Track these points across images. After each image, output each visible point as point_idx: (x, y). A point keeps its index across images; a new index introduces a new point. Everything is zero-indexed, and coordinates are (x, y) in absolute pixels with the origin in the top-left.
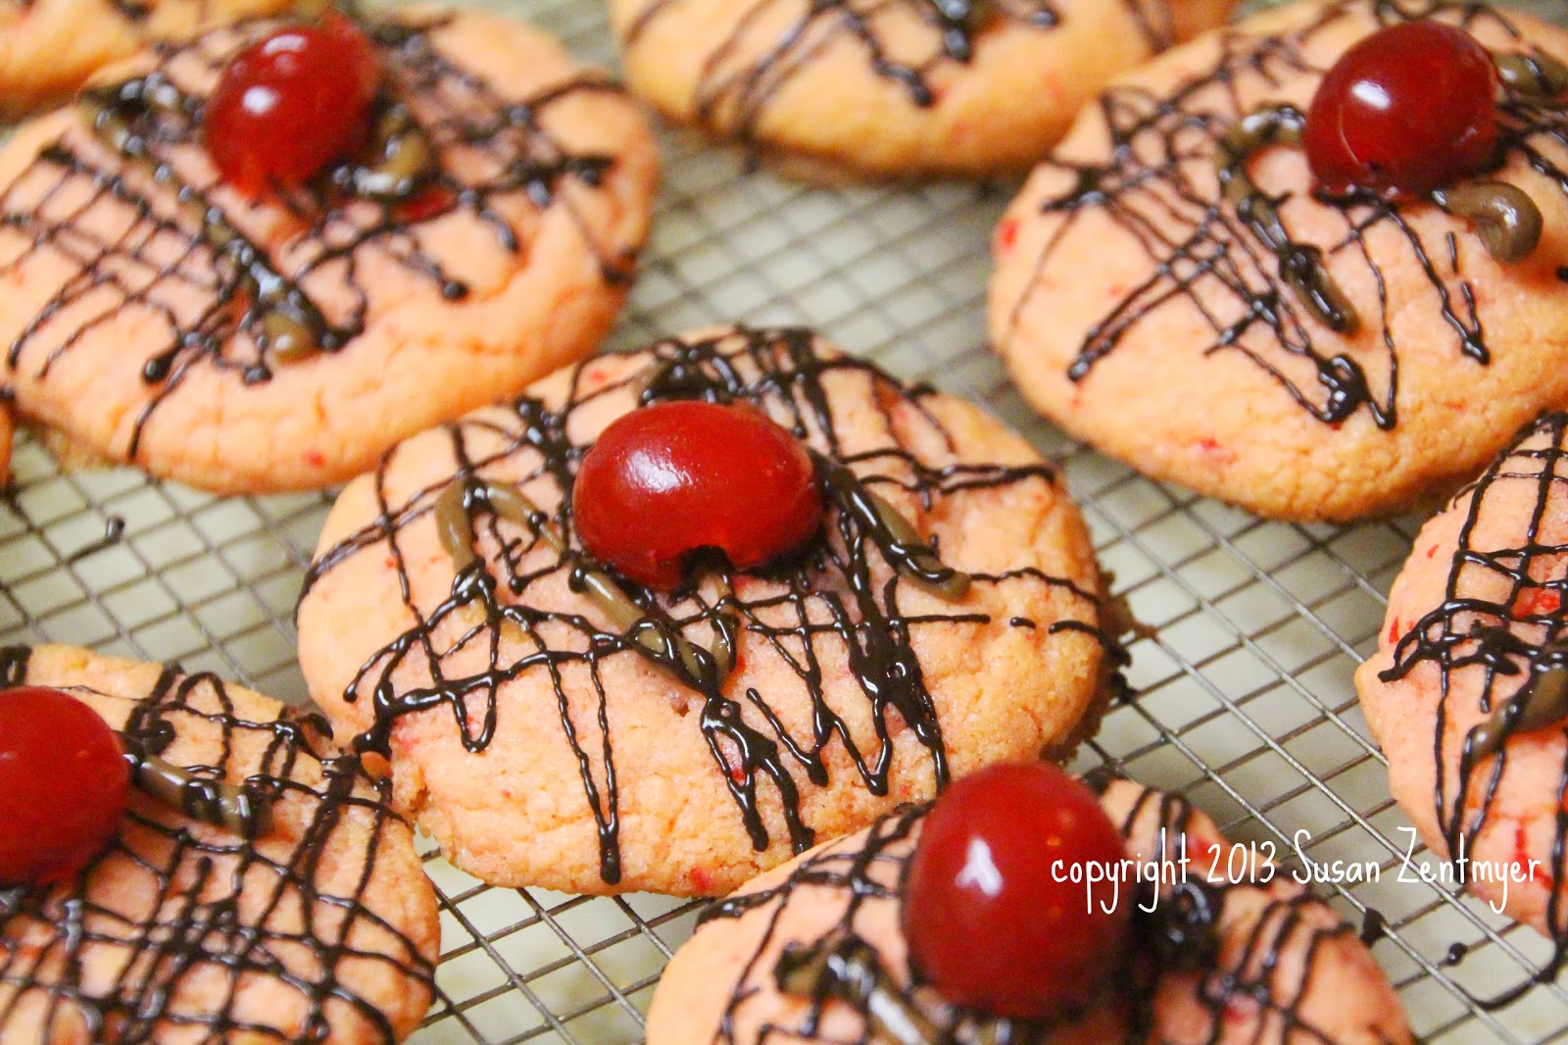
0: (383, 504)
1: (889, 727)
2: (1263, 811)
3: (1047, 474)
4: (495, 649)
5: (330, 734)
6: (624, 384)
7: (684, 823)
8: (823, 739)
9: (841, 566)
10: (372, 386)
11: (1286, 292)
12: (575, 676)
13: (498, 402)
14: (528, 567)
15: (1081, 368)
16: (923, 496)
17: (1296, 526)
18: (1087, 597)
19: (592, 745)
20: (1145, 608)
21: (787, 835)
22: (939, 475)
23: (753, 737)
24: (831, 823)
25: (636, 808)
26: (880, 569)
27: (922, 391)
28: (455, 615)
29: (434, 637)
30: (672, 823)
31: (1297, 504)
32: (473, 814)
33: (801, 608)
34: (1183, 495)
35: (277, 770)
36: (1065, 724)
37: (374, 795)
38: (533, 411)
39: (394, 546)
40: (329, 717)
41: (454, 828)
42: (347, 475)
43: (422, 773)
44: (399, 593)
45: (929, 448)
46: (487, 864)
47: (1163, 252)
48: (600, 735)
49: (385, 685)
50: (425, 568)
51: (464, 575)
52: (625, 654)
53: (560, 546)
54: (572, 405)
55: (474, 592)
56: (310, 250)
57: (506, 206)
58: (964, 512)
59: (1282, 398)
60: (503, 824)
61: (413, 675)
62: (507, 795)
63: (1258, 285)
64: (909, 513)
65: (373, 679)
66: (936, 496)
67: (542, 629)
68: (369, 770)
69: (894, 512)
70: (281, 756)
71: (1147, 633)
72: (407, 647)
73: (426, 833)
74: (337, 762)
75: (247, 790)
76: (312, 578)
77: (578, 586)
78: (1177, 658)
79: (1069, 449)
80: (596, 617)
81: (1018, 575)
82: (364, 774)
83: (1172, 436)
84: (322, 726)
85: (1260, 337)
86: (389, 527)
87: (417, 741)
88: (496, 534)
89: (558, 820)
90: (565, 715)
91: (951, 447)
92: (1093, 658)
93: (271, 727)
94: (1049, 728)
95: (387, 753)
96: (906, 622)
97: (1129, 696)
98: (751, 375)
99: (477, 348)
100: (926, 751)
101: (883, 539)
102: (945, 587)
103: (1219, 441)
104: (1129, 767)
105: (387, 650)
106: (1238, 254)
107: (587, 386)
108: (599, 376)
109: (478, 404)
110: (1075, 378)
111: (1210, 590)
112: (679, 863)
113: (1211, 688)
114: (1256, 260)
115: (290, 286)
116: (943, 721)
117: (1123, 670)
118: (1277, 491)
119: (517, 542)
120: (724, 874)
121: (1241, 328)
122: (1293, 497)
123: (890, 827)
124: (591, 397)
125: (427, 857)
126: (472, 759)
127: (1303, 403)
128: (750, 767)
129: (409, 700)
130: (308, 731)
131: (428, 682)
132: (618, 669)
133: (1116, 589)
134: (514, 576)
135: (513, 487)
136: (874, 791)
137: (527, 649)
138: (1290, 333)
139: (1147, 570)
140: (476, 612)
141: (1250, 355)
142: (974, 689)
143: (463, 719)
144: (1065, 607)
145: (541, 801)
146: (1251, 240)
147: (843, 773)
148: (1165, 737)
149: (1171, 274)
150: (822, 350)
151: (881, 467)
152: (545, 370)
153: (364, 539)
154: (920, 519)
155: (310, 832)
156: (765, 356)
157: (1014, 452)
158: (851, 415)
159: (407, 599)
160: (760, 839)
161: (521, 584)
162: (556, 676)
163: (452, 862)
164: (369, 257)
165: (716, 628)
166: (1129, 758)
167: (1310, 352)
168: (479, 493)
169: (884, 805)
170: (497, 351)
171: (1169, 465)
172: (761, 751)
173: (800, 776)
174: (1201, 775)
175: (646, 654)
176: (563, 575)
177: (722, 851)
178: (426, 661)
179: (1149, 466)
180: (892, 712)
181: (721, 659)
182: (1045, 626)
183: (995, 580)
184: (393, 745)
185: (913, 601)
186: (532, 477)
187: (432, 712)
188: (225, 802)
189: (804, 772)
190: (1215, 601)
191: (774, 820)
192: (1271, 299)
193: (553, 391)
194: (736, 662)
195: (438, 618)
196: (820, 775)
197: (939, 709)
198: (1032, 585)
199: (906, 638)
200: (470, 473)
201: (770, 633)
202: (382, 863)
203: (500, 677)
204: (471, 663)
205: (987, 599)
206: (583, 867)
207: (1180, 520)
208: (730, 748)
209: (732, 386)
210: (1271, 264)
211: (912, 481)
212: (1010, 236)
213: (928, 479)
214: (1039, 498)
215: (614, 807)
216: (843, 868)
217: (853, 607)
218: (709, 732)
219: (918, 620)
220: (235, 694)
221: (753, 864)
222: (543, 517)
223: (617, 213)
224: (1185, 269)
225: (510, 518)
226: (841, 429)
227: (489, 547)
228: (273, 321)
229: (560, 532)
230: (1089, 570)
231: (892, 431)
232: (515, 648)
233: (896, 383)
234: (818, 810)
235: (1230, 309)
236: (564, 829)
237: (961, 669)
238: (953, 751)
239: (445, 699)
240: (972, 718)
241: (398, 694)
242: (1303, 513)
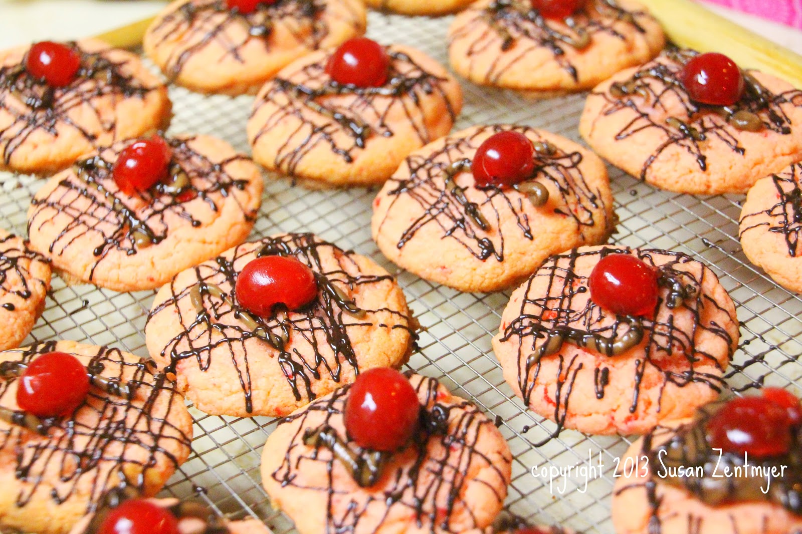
0: (173, 292)
1: (340, 360)
2: (463, 385)
3: (391, 278)
4: (210, 338)
5: (156, 367)
6: (252, 252)
7: (273, 392)
8: (318, 364)
9: (324, 308)
10: (170, 255)
11: (467, 218)
12: (236, 345)
13: (211, 259)
14: (220, 312)
15: (401, 244)
16: (350, 285)
17: (472, 294)
18: (404, 317)
19: (242, 368)
20: (423, 321)
21: (307, 396)
22: (356, 279)
23: (295, 364)
24: (321, 392)
25: (257, 388)
26: (336, 309)
27: (351, 252)
28: (197, 327)
29: (190, 334)
30: (269, 393)
31: (472, 286)
32: (203, 391)
33: (311, 322)
34: (435, 285)
35: (138, 378)
36: (398, 358)
37: (171, 386)
38: (222, 261)
39: (177, 306)
40: (156, 362)
41: (197, 396)
42: (161, 285)
43: (186, 379)
44: (179, 320)
45: (353, 271)
46: (208, 408)
47: (427, 207)
48: (245, 365)
49: (174, 350)
50: (187, 313)
51: (199, 314)
52: (253, 338)
53: (231, 304)
54: (235, 259)
55: (203, 320)
56: (149, 211)
57: (213, 196)
58: (364, 291)
59: (467, 253)
60: (214, 394)
61: (184, 346)
62: (215, 385)
63: (458, 216)
64: (346, 291)
65: (170, 348)
66: (355, 285)
67: (225, 331)
68: (169, 378)
69: (341, 291)
70: (140, 374)
71: (424, 329)
72: (181, 338)
73: (188, 399)
74: (158, 376)
75: (128, 384)
76: (150, 317)
77: (237, 317)
78: (434, 337)
79: (398, 271)
80: (243, 327)
81: (381, 310)
82: (167, 379)
83: (431, 265)
84: (154, 365)
85: (459, 233)
86: (175, 300)
87: (184, 368)
88: (210, 301)
89: (232, 393)
90: (233, 358)
91: (359, 270)
92: (406, 337)
93: (136, 365)
94: (392, 360)
95: (175, 373)
96: (345, 326)
97: (418, 350)
98: (293, 248)
99: (204, 242)
100: (352, 367)
101: (337, 299)
102: (357, 314)
103: (446, 266)
104: (418, 372)
105: (174, 339)
106: (451, 206)
107: (239, 253)
108: (244, 250)
109: (205, 260)
110: (399, 248)
111: (444, 316)
112: (271, 406)
113: (445, 347)
114: (457, 208)
115: (142, 223)
116: (357, 358)
117: (416, 341)
118: (466, 282)
119: (218, 303)
120: (286, 409)
121: (453, 230)
122: (471, 284)
123: (340, 391)
124: (241, 256)
125: (189, 407)
126: (203, 373)
127: (473, 253)
128: (294, 374)
129: (182, 355)
130: (149, 366)
131: (188, 349)
132: (251, 343)
133: (414, 316)
134: (216, 314)
135: (216, 286)
136: (335, 381)
137: (222, 337)
138: (469, 231)
139: (425, 309)
140: (204, 326)
141: (456, 238)
142: (367, 347)
143: (200, 361)
144: (397, 320)
145: (226, 386)
146: (455, 202)
147: (325, 375)
148: (431, 363)
149: (430, 213)
150: (317, 240)
151: (336, 276)
152: (226, 248)
153: (167, 304)
154: (349, 293)
155: (150, 398)
156: (298, 242)
157: (381, 272)
158: (326, 260)
159: (181, 323)
160: (298, 398)
161: (218, 317)
162: (230, 345)
163: (197, 408)
164: (168, 213)
165: (283, 329)
166: (419, 369)
167: (475, 237)
168: (204, 287)
169: (339, 385)
170: (211, 243)
171: (431, 275)
172: (298, 368)
173: (311, 376)
174: (442, 374)
175: (260, 338)
176: (233, 313)
177: (286, 401)
178: (187, 342)
179: (424, 276)
180: (341, 355)
181: (285, 339)
182: (390, 326)
183: (374, 312)
184: (177, 370)
185: (347, 319)
186: (222, 282)
187: (190, 358)
188: (121, 389)
189: (312, 375)
190: (446, 319)
191: (303, 391)
192: (462, 221)
193: (229, 255)
194: (289, 340)
195: (191, 328)
196: (317, 376)
197: (356, 354)
198: (386, 313)
199: (345, 331)
200: (202, 282)
201: (301, 330)
202: (173, 408)
203: (212, 347)
204: (203, 342)
205: (371, 318)
206: (240, 408)
207: (435, 293)
208: (288, 368)
209: (287, 251)
210: (462, 209)
211: (347, 281)
212: (378, 203)
213: (352, 280)
214: (388, 286)
215: (250, 388)
216: (325, 405)
217: (328, 321)
218: (281, 363)
219: (349, 325)
220: (124, 354)
221: (296, 406)
222: (225, 295)
223: (250, 199)
224: (434, 212)
225: (215, 295)
226: (323, 265)
227: (208, 305)
228: (136, 234)
229: (231, 300)
230: (405, 309)
231: (340, 266)
232: (217, 337)
233: (342, 250)
234: (317, 387)
235: (450, 224)
236: (234, 395)
237: (363, 341)
238: (361, 367)
239: (194, 354)
240: (367, 356)
241: (178, 353)
242: (474, 290)
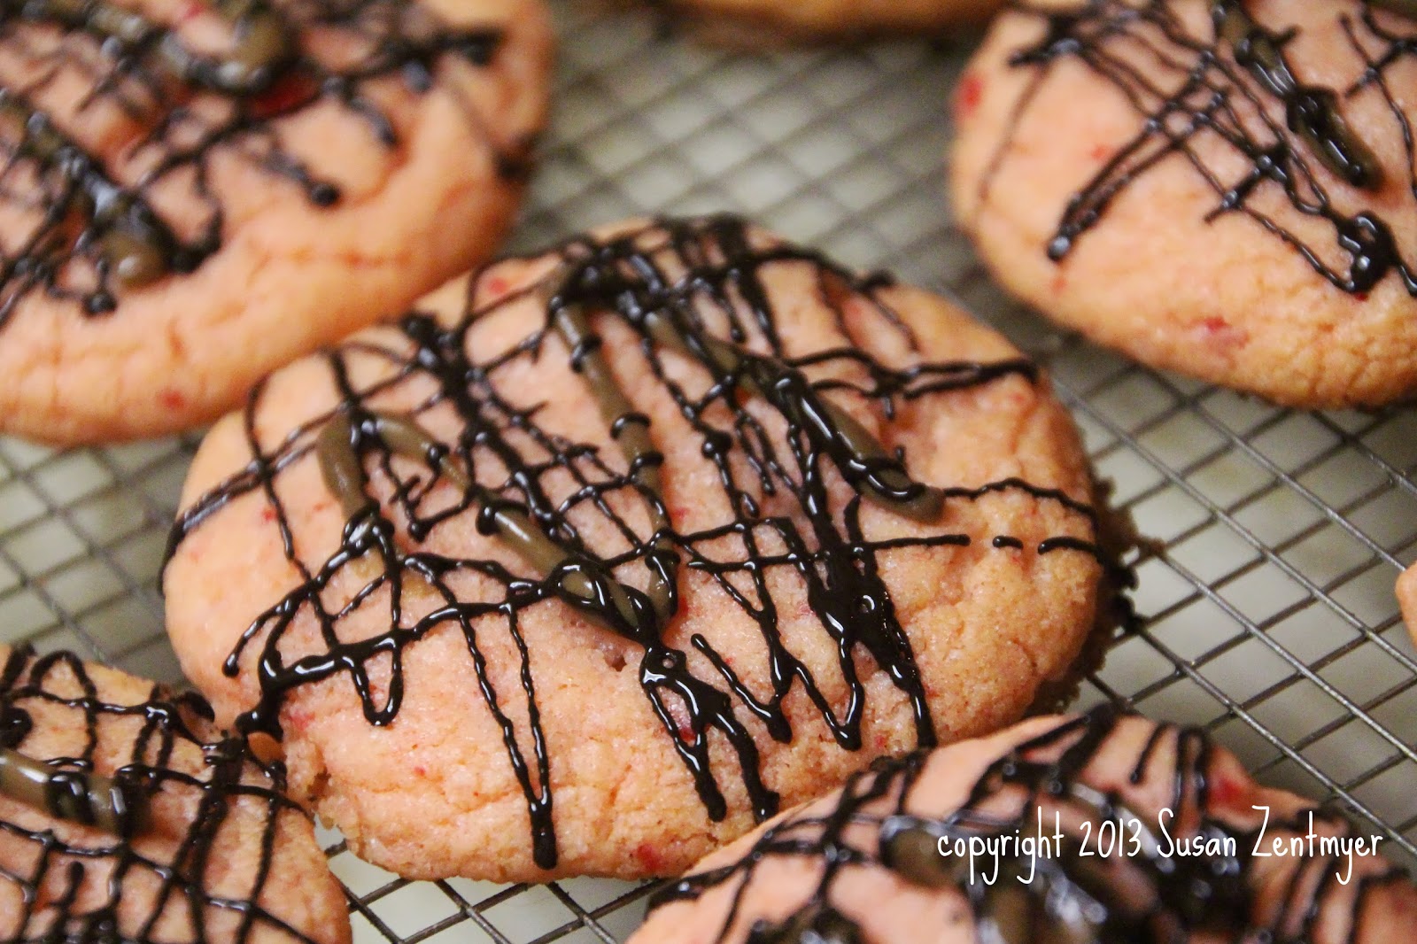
0: (255, 445)
1: (859, 669)
2: (1297, 750)
3: (1027, 370)
4: (396, 606)
5: (211, 715)
6: (527, 292)
7: (624, 794)
8: (782, 688)
9: (793, 488)
10: (233, 311)
11: (1297, 144)
12: (492, 631)
13: (382, 322)
14: (430, 509)
15: (1062, 243)
16: (884, 404)
17: (1317, 415)
18: (1082, 510)
19: (516, 709)
20: (1149, 522)
21: (747, 801)
22: (902, 378)
23: (702, 690)
24: (798, 784)
25: (570, 779)
26: (839, 489)
27: (877, 284)
28: (348, 569)
29: (325, 596)
30: (613, 794)
31: (1321, 389)
32: (382, 797)
33: (749, 540)
34: (1188, 390)
35: (152, 759)
36: (1063, 657)
37: (266, 781)
38: (424, 329)
39: (272, 495)
40: (207, 696)
41: (360, 815)
42: (211, 416)
43: (319, 754)
44: (280, 547)
45: (888, 347)
46: (400, 855)
47: (1151, 105)
48: (523, 699)
49: (272, 654)
50: (308, 519)
51: (355, 522)
52: (548, 603)
53: (464, 482)
54: (471, 318)
55: (369, 541)
56: (151, 157)
57: (381, 94)
58: (934, 418)
59: (1297, 268)
60: (417, 806)
61: (304, 640)
62: (421, 772)
63: (1263, 137)
64: (869, 422)
65: (256, 648)
66: (900, 403)
67: (451, 580)
68: (258, 753)
69: (852, 423)
70: (156, 743)
71: (1154, 550)
72: (295, 609)
73: (328, 824)
74: (220, 746)
75: (120, 780)
76: (178, 535)
77: (487, 527)
78: (1190, 579)
79: (1054, 342)
80: (510, 561)
81: (999, 487)
82: (254, 759)
83: (1171, 317)
84: (200, 706)
85: (1269, 199)
86: (265, 473)
87: (312, 717)
88: (389, 473)
89: (482, 799)
90: (482, 677)
91: (914, 345)
92: (1090, 580)
93: (140, 710)
94: (1044, 662)
95: (277, 734)
96: (872, 548)
97: (1136, 625)
98: (676, 274)
99: (354, 260)
100: (901, 696)
101: (840, 455)
102: (915, 506)
103: (1227, 319)
104: (1138, 707)
105: (271, 614)
106: (1239, 104)
107: (486, 297)
108: (498, 285)
109: (358, 325)
110: (1056, 257)
111: (1223, 499)
112: (624, 841)
113: (1232, 612)
114: (1260, 109)
115: (132, 199)
116: (921, 660)
117: (1128, 592)
118: (1297, 374)
119: (415, 481)
120: (677, 849)
121: (1246, 188)
122: (1315, 381)
123: (865, 785)
124: (491, 309)
125: (331, 852)
126: (377, 734)
127: (1322, 271)
128: (701, 724)
129: (300, 670)
130: (185, 713)
131: (320, 647)
132: (541, 622)
133: (1115, 501)
134: (414, 519)
135: (408, 418)
136: (844, 744)
137: (434, 603)
138: (1304, 192)
139: (1150, 478)
140: (373, 566)
141: (1259, 218)
142: (954, 622)
143: (365, 688)
144: (1055, 523)
145: (461, 777)
146: (1254, 87)
147: (809, 727)
148: (1181, 670)
149: (1162, 129)
150: (758, 240)
151: (834, 370)
152: (434, 282)
153: (235, 488)
154: (883, 430)
155: (195, 828)
156: (693, 251)
157: (987, 347)
158: (795, 313)
159: (291, 554)
160: (716, 807)
161: (423, 529)
162: (470, 633)
163: (361, 855)
164: (224, 164)
165: (651, 565)
166: (1140, 696)
167: (1326, 212)
168: (367, 426)
169: (858, 760)
170: (378, 262)
171: (1170, 350)
172: (712, 705)
173: (758, 732)
174: (1224, 711)
175: (572, 600)
176: (471, 516)
177: (673, 822)
178: (316, 624)
179: (1146, 352)
180: (862, 652)
181: (660, 604)
182: (1032, 545)
183: (973, 495)
184: (285, 724)
185: (878, 524)
186: (428, 406)
187: (328, 682)
188: (95, 797)
189: (764, 727)
190: (1230, 512)
191: (732, 785)
192: (1280, 153)
193: (447, 304)
194: (678, 607)
195: (328, 573)
196: (782, 730)
197: (917, 648)
198: (1015, 499)
199: (873, 566)
200: (355, 404)
201: (717, 570)
202: (280, 859)
203: (404, 638)
204: (371, 622)
205: (966, 517)
206: (512, 851)
207: (1185, 421)
208: (675, 704)
209: (655, 285)
210: (1278, 113)
211: (870, 386)
212: (973, 95)
213: (888, 383)
214: (1019, 398)
215: (545, 779)
216: (812, 834)
217: (809, 533)
218: (650, 688)
219: (887, 545)
220: (99, 675)
221: (710, 839)
222: (443, 449)
223: (509, 95)
224: (1178, 124)
225: (406, 453)
226: (785, 330)
227: (383, 488)
228: (115, 242)
229: (463, 466)
230: (1081, 479)
231: (843, 328)
232: (420, 604)
233: (847, 276)
234: (782, 769)
235: (1230, 167)
236: (489, 807)
237: (938, 599)
238: (934, 695)
239: (340, 666)
240: (955, 654)
241: (287, 664)
242: (1327, 401)
